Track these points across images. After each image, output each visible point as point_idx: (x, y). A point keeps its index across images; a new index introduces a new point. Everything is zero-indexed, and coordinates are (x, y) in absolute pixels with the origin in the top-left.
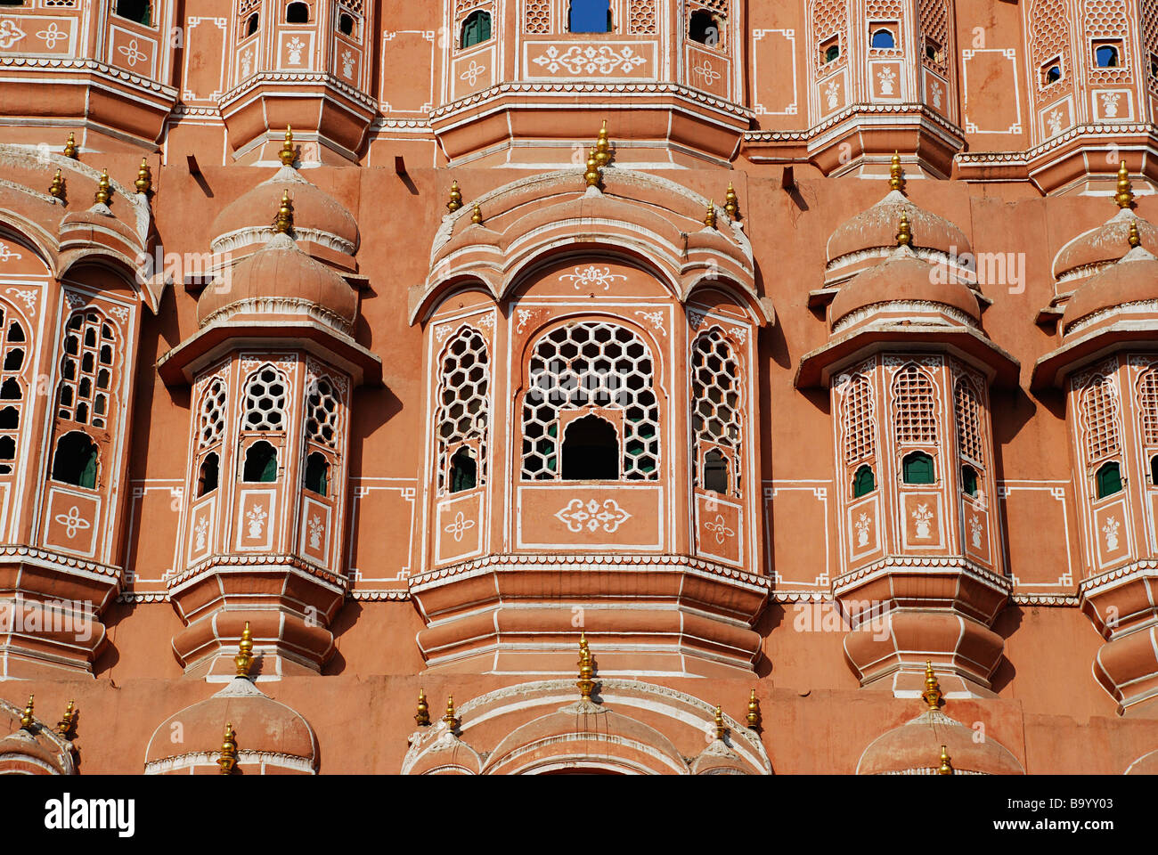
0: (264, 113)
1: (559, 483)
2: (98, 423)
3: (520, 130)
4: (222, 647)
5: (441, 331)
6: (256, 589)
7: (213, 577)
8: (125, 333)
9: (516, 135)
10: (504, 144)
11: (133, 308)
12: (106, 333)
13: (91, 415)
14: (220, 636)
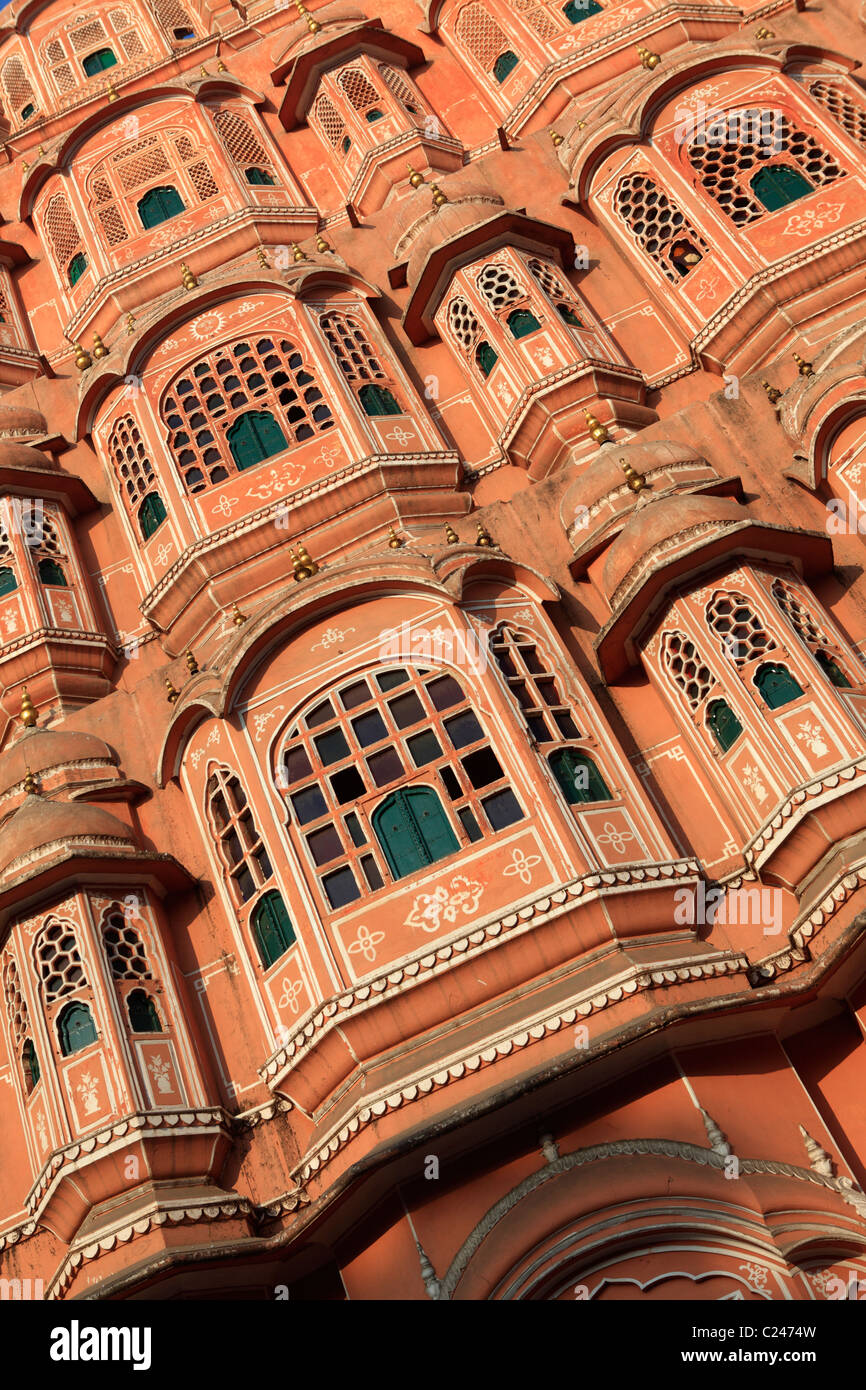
0: (386, 175)
1: (770, 217)
2: (379, 376)
3: (576, 91)
4: (572, 448)
5: (604, 197)
6: (574, 398)
7: (535, 405)
8: (365, 318)
9: (576, 95)
10: (571, 105)
11: (362, 304)
12: (351, 324)
13: (372, 374)
14: (567, 439)
